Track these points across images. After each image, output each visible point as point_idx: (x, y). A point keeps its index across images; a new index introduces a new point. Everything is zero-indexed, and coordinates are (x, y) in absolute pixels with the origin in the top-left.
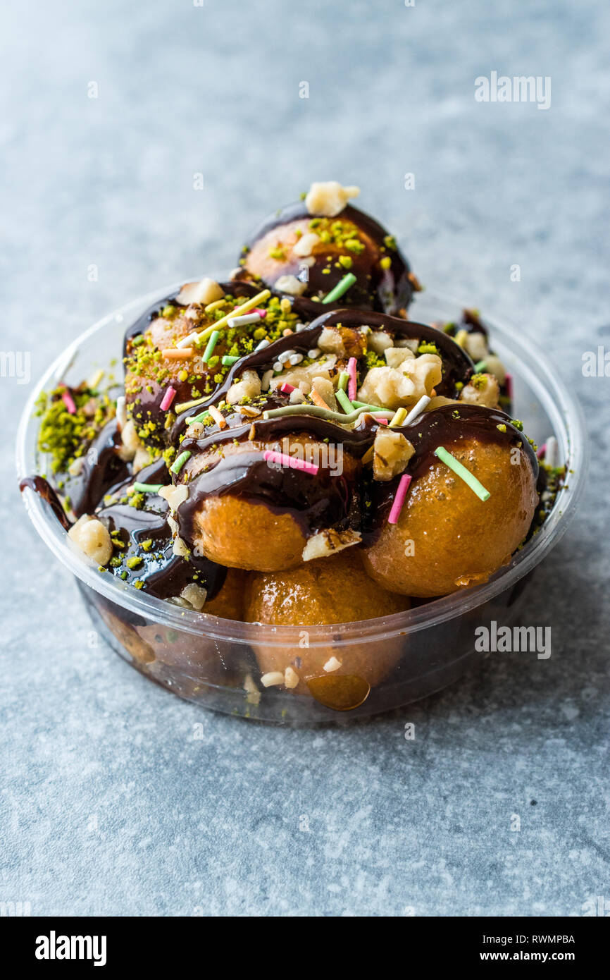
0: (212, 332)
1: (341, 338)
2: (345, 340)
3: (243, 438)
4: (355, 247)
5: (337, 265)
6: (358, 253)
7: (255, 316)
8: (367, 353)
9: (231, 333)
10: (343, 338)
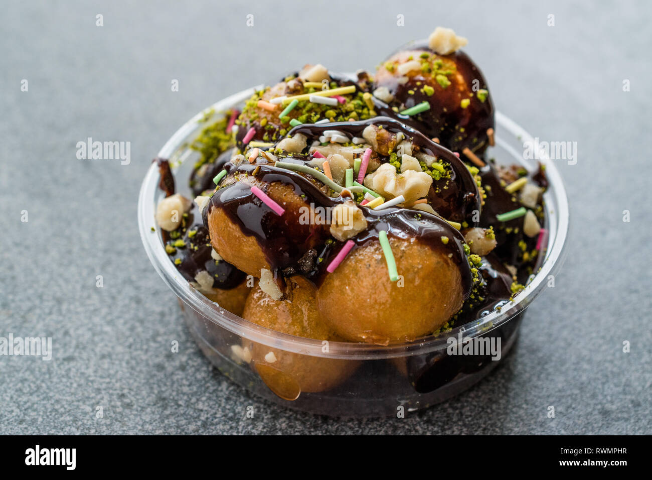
0: (294, 100)
1: (376, 135)
2: (379, 138)
3: (250, 173)
4: (442, 82)
5: (422, 91)
6: (443, 86)
7: (334, 101)
8: (391, 153)
9: (309, 106)
10: (378, 136)
